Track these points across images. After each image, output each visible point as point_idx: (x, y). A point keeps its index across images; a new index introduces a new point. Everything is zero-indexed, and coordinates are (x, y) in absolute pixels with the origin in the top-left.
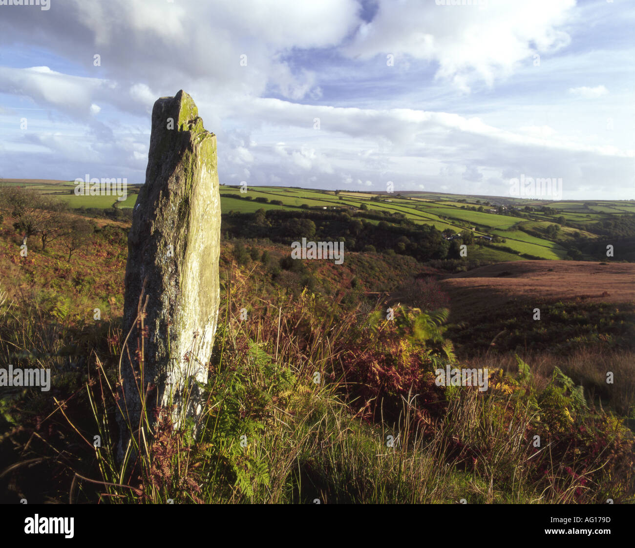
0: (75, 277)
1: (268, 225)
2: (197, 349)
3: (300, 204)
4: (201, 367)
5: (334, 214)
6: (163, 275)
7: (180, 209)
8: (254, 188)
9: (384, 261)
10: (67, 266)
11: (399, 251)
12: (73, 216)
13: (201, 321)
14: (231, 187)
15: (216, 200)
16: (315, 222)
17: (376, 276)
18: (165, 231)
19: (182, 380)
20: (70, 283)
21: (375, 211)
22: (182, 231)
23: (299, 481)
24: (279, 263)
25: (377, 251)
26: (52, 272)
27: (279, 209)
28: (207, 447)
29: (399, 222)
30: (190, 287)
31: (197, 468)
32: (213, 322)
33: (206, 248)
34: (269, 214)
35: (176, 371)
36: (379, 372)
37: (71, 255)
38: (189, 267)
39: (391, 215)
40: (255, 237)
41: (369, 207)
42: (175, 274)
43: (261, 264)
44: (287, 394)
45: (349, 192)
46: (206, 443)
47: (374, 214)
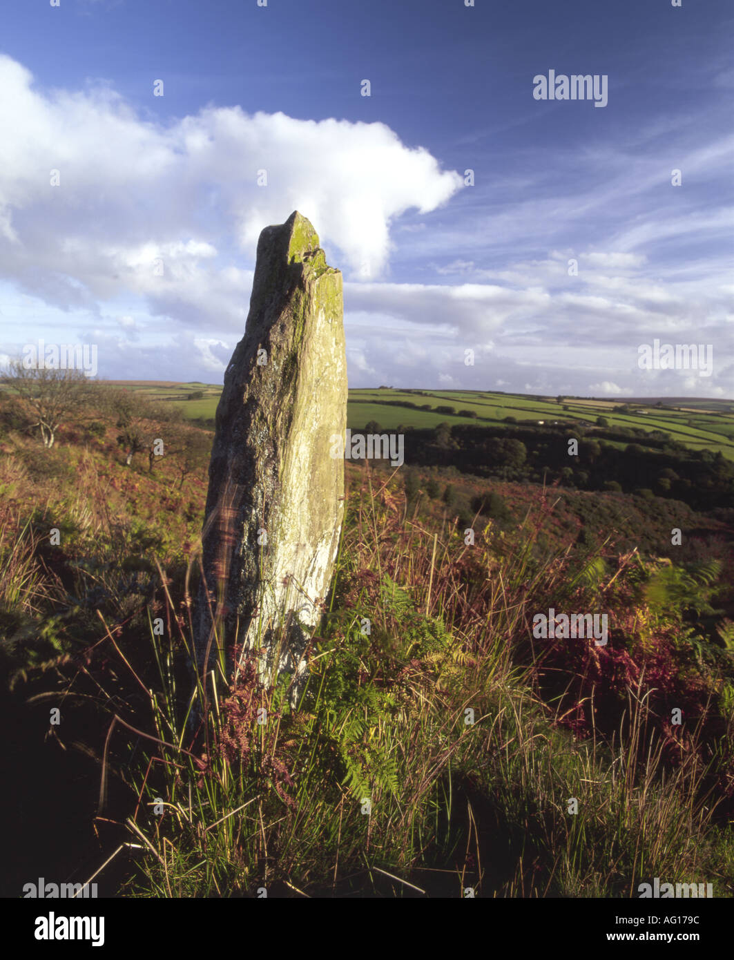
0: (187, 510)
1: (453, 447)
2: (303, 575)
3: (503, 417)
4: (308, 602)
5: (556, 432)
6: (257, 459)
7: (286, 369)
8: (434, 393)
9: (635, 506)
10: (178, 494)
11: (659, 491)
12: (187, 429)
13: (310, 535)
14: (402, 391)
15: (340, 363)
16: (524, 443)
17: (621, 530)
18: (262, 399)
19: (277, 615)
20: (179, 518)
21: (621, 428)
22: (286, 399)
23: (448, 799)
24: (469, 504)
25: (625, 491)
26: (157, 501)
27: (470, 423)
28: (307, 718)
29: (659, 445)
30: (295, 481)
31: (292, 749)
32: (330, 541)
33: (321, 428)
34: (457, 431)
35: (269, 601)
36: (601, 655)
37: (183, 480)
38: (295, 451)
39: (647, 434)
40: (434, 465)
41: (611, 422)
42: (273, 459)
43: (441, 504)
44: (435, 658)
45: (578, 398)
46: (306, 713)
47: (619, 433)
